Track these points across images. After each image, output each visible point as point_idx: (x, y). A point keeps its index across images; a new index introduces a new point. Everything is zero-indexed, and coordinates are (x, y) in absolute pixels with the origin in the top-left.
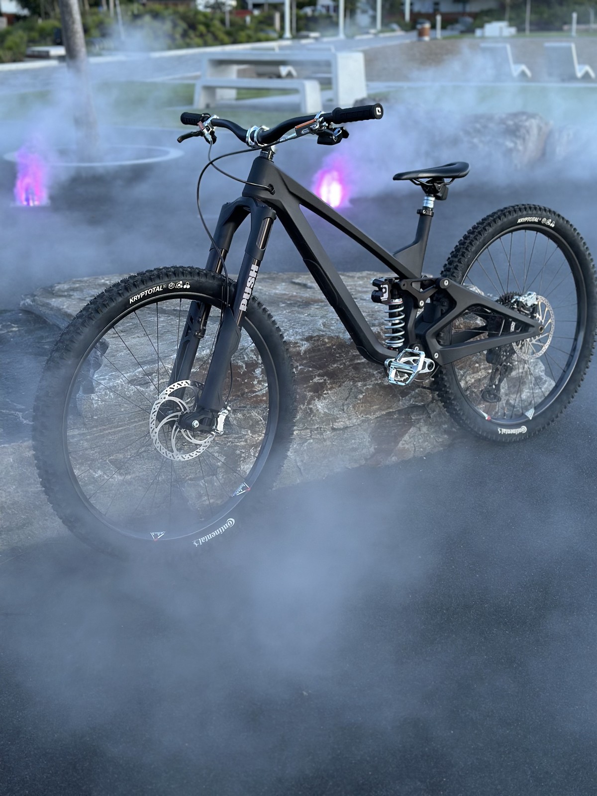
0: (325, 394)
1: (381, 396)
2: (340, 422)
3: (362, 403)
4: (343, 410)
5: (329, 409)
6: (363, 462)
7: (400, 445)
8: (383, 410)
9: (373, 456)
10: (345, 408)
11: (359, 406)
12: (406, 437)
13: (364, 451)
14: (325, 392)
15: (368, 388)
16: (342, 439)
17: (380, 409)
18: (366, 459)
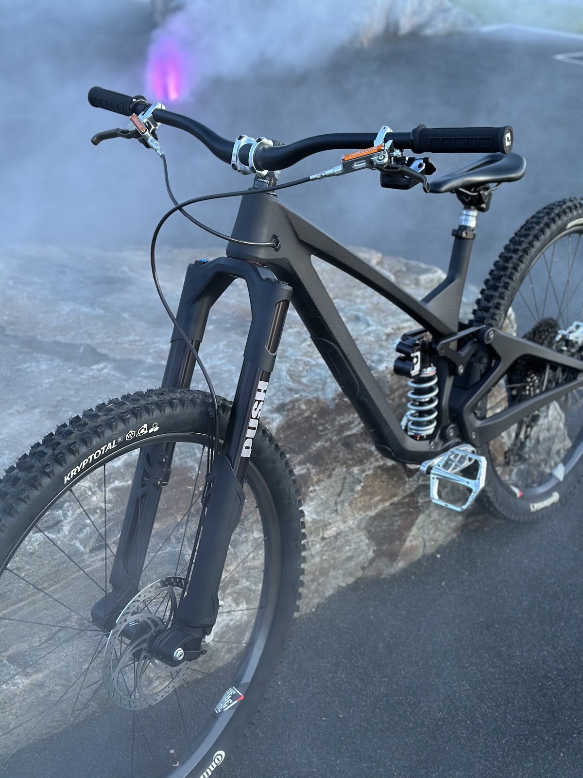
0: (312, 492)
1: (383, 481)
2: (332, 528)
3: (361, 496)
4: (336, 511)
5: (318, 513)
6: (360, 574)
7: (408, 544)
8: (386, 501)
9: (372, 561)
10: (339, 507)
11: (357, 502)
12: (414, 530)
13: (361, 558)
14: (311, 488)
15: (367, 475)
16: (334, 549)
17: (383, 500)
18: (363, 568)
